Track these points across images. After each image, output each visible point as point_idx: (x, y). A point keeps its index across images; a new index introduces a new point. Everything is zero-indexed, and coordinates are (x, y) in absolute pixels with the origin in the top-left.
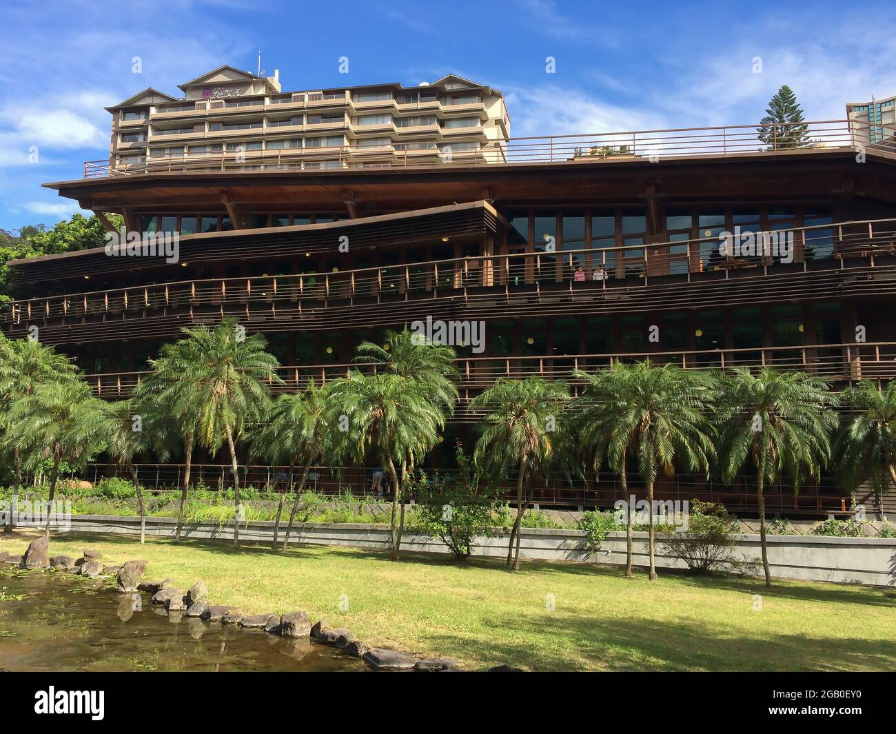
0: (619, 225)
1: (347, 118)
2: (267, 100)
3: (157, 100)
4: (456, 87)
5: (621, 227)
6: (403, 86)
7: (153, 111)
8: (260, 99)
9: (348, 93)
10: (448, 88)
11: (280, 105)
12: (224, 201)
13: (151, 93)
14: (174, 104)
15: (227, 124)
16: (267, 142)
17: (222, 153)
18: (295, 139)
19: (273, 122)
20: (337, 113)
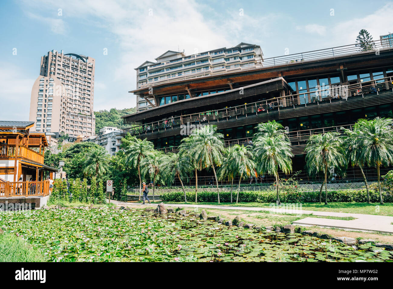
0: (329, 81)
1: (209, 61)
2: (183, 59)
3: (149, 64)
4: (244, 46)
5: (330, 81)
6: (227, 48)
7: (148, 67)
8: (181, 59)
9: (209, 53)
10: (242, 47)
11: (187, 60)
12: (187, 89)
13: (147, 62)
14: (155, 65)
15: (171, 68)
16: (184, 72)
17: (170, 77)
18: (193, 70)
19: (185, 65)
20: (206, 60)
